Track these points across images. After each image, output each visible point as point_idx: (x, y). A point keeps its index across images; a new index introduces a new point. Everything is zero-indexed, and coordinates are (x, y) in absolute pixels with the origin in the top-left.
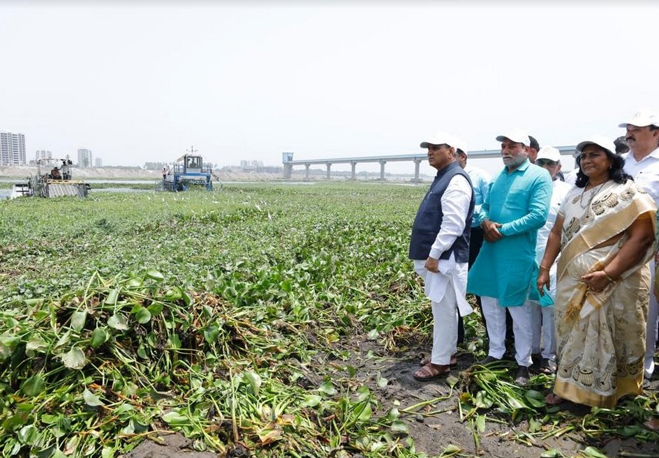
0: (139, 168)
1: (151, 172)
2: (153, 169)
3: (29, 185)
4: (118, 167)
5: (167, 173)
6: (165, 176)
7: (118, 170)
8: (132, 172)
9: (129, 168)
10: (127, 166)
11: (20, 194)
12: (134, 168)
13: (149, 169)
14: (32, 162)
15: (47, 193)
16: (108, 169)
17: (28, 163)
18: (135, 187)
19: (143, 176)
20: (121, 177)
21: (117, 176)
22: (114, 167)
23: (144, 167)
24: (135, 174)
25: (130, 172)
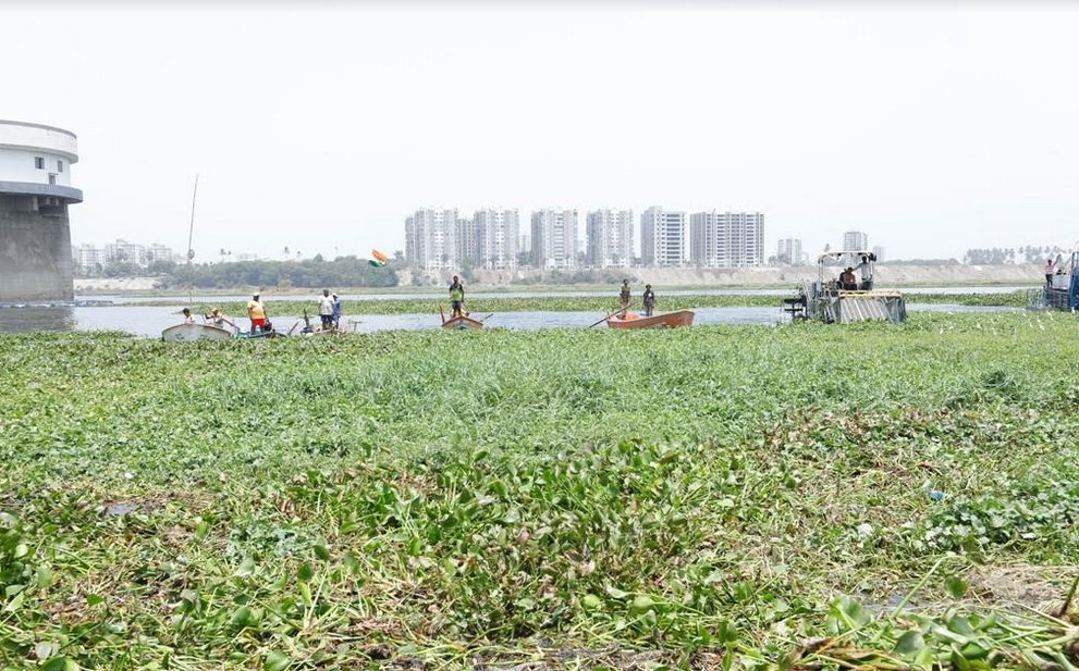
0: (953, 262)
1: (979, 268)
2: (982, 263)
3: (803, 300)
4: (912, 263)
5: (1056, 270)
6: (1049, 277)
7: (914, 267)
8: (940, 269)
9: (936, 264)
10: (931, 258)
11: (789, 315)
12: (944, 262)
13: (974, 263)
14: (772, 259)
15: (838, 314)
16: (896, 267)
17: (766, 262)
18: (971, 301)
19: (962, 278)
20: (919, 280)
21: (910, 279)
22: (906, 263)
23: (965, 259)
24: (945, 275)
25: (936, 271)
